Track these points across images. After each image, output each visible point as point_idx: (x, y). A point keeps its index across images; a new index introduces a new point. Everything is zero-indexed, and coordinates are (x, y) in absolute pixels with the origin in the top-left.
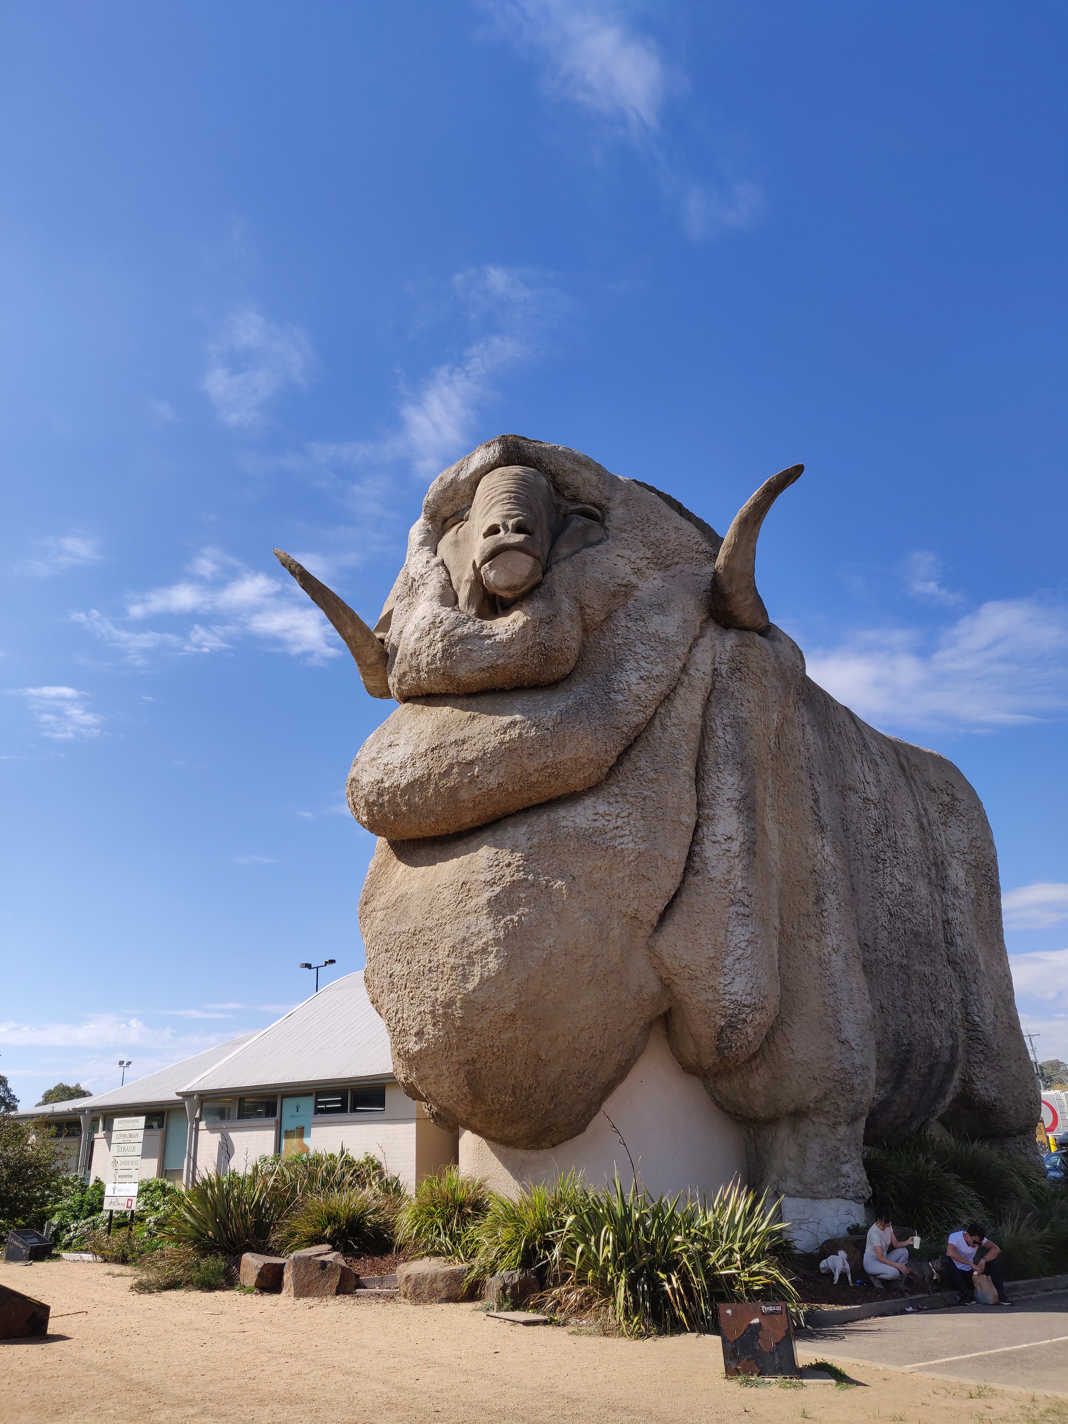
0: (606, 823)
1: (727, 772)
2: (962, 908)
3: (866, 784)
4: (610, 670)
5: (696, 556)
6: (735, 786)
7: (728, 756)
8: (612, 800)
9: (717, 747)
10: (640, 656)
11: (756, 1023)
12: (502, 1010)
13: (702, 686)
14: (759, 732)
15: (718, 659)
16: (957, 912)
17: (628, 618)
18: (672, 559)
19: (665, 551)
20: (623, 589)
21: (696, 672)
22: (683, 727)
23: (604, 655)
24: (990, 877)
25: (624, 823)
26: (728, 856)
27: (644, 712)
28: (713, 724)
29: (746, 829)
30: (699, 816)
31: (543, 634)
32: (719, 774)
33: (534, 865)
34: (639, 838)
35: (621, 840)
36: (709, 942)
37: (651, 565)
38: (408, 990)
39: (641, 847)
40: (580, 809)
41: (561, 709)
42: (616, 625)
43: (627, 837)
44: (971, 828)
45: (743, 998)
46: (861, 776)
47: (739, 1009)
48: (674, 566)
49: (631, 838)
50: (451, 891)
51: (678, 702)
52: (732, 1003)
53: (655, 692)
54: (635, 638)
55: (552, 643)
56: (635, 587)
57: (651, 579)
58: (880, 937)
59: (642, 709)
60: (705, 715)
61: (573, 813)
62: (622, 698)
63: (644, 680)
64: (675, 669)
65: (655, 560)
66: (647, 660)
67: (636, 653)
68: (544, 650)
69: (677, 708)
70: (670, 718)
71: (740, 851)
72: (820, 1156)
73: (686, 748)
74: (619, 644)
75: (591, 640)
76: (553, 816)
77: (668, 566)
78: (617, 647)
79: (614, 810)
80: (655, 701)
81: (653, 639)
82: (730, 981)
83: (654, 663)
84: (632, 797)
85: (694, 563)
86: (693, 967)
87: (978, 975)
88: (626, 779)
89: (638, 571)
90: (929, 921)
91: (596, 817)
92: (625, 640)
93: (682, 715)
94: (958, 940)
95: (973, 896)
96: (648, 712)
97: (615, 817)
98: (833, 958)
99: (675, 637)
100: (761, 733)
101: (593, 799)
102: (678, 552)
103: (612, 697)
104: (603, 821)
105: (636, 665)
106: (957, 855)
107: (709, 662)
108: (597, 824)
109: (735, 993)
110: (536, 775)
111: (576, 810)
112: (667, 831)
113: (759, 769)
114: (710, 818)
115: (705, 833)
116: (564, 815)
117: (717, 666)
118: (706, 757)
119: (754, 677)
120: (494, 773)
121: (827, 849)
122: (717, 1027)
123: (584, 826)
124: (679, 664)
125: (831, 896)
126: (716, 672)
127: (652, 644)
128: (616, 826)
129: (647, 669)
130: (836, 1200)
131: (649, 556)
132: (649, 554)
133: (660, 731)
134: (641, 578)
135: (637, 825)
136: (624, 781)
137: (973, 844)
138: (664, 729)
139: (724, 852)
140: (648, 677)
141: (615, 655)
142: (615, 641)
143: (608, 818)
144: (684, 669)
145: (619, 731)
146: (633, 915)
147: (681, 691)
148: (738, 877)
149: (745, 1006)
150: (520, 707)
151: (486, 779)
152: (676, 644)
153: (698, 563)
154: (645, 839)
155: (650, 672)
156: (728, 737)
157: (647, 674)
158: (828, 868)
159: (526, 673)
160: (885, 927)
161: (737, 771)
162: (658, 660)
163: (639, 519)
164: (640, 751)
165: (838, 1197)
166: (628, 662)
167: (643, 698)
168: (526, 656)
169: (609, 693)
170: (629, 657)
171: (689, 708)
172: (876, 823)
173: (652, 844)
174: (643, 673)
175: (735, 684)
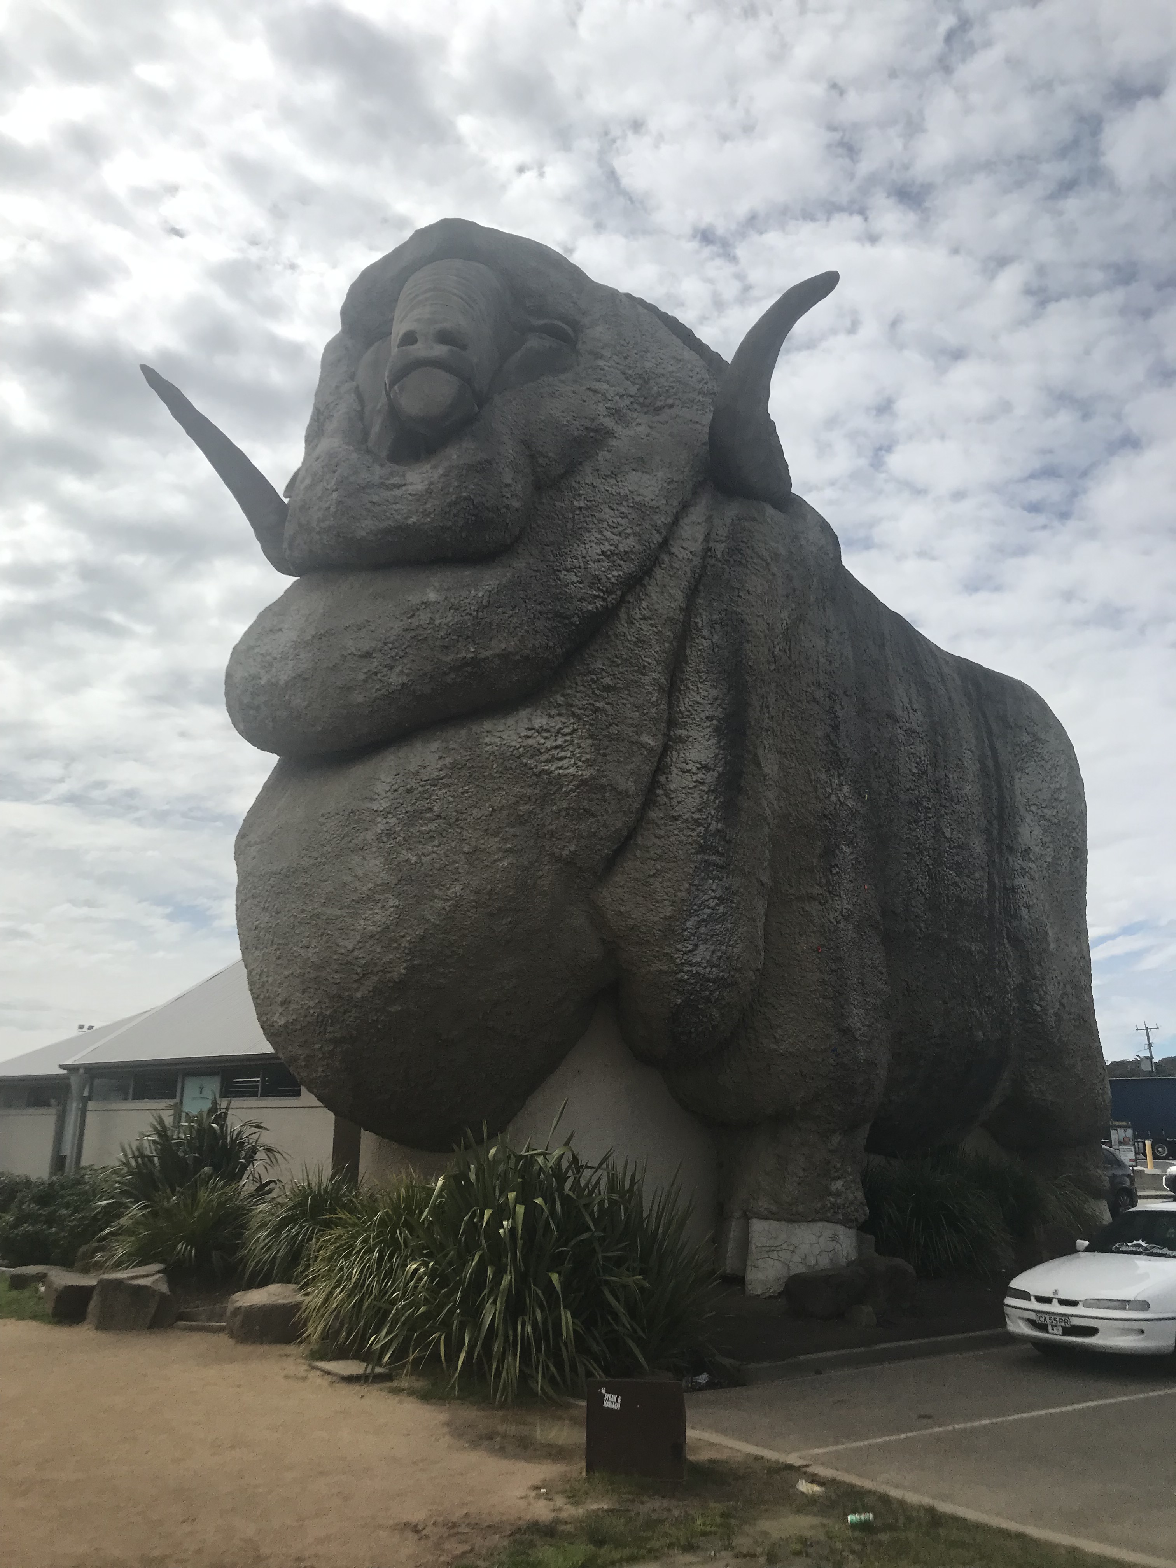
0: (542, 741)
1: (709, 683)
2: (1032, 872)
3: (911, 711)
4: (564, 541)
5: (700, 397)
6: (719, 702)
7: (714, 663)
8: (553, 712)
9: (700, 650)
10: (605, 525)
11: (724, 1003)
12: (388, 976)
13: (688, 570)
14: (759, 633)
15: (713, 536)
16: (1026, 879)
17: (595, 473)
18: (665, 400)
19: (655, 388)
20: (592, 434)
21: (682, 550)
22: (657, 621)
23: (560, 522)
24: (1073, 838)
25: (566, 741)
26: (701, 790)
27: (604, 600)
28: (698, 620)
29: (729, 758)
30: (668, 736)
31: (472, 487)
32: (700, 686)
33: (444, 791)
34: (584, 762)
35: (560, 764)
36: (666, 897)
37: (636, 406)
38: (275, 947)
39: (584, 773)
40: (510, 721)
41: (490, 589)
42: (579, 483)
43: (567, 760)
44: (1054, 776)
45: (708, 970)
46: (906, 700)
47: (702, 985)
48: (666, 410)
49: (572, 761)
50: (336, 822)
51: (653, 590)
52: (691, 976)
53: (621, 573)
54: (601, 501)
55: (484, 499)
56: (610, 434)
57: (634, 424)
58: (914, 904)
59: (602, 594)
60: (689, 609)
61: (501, 728)
62: (575, 579)
63: (608, 557)
64: (651, 544)
65: (641, 400)
66: (615, 530)
67: (601, 521)
68: (472, 507)
69: (650, 597)
70: (639, 609)
71: (717, 785)
72: (804, 1170)
73: (658, 649)
74: (580, 508)
75: (544, 501)
76: (475, 728)
77: (658, 410)
78: (578, 512)
79: (556, 723)
80: (621, 586)
81: (624, 503)
82: (691, 947)
83: (623, 535)
84: (579, 709)
85: (695, 407)
86: (643, 929)
87: (1044, 955)
88: (574, 685)
89: (616, 413)
90: (982, 886)
91: (530, 733)
92: (589, 504)
93: (657, 606)
94: (1024, 912)
95: (1049, 860)
96: (609, 599)
97: (554, 735)
98: (842, 926)
99: (654, 502)
100: (762, 635)
101: (529, 710)
102: (674, 390)
103: (562, 576)
104: (539, 738)
105: (599, 536)
106: (1033, 808)
107: (701, 538)
108: (531, 742)
109: (698, 964)
110: (453, 675)
111: (505, 724)
112: (621, 754)
113: (755, 680)
114: (682, 740)
115: (674, 760)
116: (489, 729)
117: (711, 544)
118: (686, 663)
119: (760, 561)
120: (397, 670)
121: (846, 789)
122: (672, 1005)
123: (514, 743)
124: (657, 538)
125: (845, 849)
126: (709, 553)
127: (623, 510)
128: (554, 744)
129: (612, 542)
130: (820, 1224)
131: (632, 393)
132: (633, 390)
133: (626, 625)
134: (619, 422)
135: (582, 745)
136: (571, 688)
137: (1056, 796)
138: (631, 622)
139: (694, 784)
140: (613, 553)
141: (573, 521)
142: (576, 503)
143: (546, 735)
144: (664, 545)
145: (567, 622)
146: (569, 860)
147: (658, 573)
148: (713, 816)
149: (709, 980)
150: (437, 584)
151: (386, 678)
152: (655, 510)
153: (700, 408)
154: (590, 763)
155: (617, 546)
156: (716, 638)
157: (612, 548)
158: (844, 814)
159: (448, 540)
160: (921, 891)
161: (723, 682)
162: (629, 531)
163: (622, 342)
164: (597, 651)
165: (821, 1220)
166: (589, 532)
167: (604, 580)
168: (447, 515)
169: (558, 571)
170: (590, 526)
171: (667, 597)
172: (921, 762)
173: (598, 770)
174: (607, 547)
175: (733, 569)
